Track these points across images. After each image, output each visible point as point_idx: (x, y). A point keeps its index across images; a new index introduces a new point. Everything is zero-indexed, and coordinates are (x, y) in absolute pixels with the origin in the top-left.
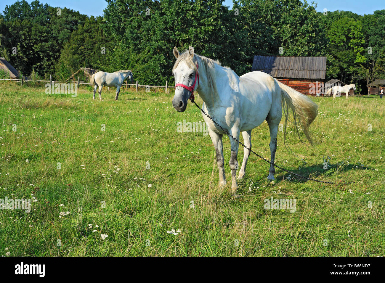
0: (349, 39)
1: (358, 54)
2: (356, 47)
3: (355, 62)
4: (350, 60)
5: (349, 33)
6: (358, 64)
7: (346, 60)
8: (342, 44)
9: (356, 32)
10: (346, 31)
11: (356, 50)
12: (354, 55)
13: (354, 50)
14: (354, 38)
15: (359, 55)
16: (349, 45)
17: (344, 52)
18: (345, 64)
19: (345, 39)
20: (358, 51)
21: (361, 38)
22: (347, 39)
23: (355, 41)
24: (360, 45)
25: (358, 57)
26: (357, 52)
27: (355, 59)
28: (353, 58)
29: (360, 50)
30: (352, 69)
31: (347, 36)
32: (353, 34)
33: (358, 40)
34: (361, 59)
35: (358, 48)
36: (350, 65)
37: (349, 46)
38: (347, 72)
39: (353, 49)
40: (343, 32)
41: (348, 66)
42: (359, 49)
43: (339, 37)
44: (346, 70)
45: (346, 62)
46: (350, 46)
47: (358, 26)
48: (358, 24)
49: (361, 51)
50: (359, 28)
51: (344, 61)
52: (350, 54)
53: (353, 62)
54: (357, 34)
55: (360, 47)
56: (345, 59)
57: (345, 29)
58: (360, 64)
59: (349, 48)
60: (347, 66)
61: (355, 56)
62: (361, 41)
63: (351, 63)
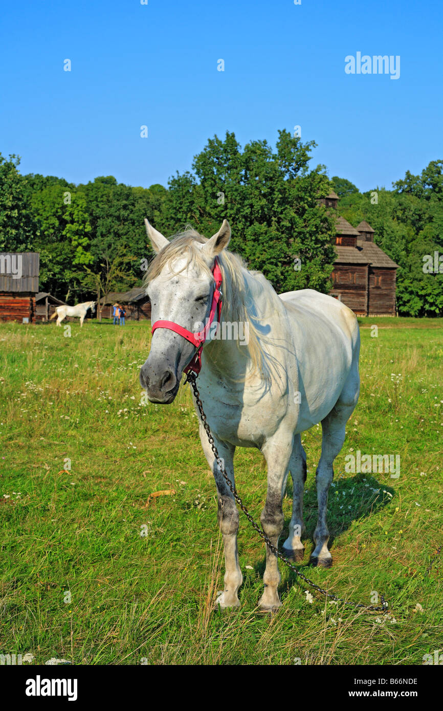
0: (63, 223)
1: (80, 249)
2: (77, 237)
3: (74, 263)
4: (65, 259)
5: (63, 213)
6: (80, 267)
7: (58, 259)
8: (52, 231)
9: (76, 212)
10: (59, 210)
11: (76, 243)
12: (71, 251)
13: (73, 242)
14: (72, 222)
15: (81, 251)
16: (64, 233)
17: (55, 245)
18: (56, 266)
19: (57, 223)
20: (79, 244)
21: (84, 222)
22: (60, 224)
23: (75, 227)
24: (82, 235)
25: (79, 254)
26: (77, 247)
27: (74, 257)
28: (70, 256)
29: (82, 243)
30: (68, 275)
31: (60, 218)
32: (71, 215)
33: (80, 225)
34: (84, 258)
35: (79, 238)
36: (65, 268)
37: (62, 236)
38: (59, 279)
39: (70, 241)
40: (53, 211)
41: (63, 270)
42: (80, 241)
43: (47, 219)
44: (57, 276)
45: (58, 263)
46: (66, 235)
47: (80, 202)
48: (79, 198)
49: (83, 245)
50: (80, 206)
51: (54, 261)
52: (64, 249)
53: (70, 263)
54: (78, 215)
55: (82, 237)
56: (57, 256)
57: (57, 206)
58: (84, 266)
59: (63, 238)
60: (61, 269)
61: (73, 252)
62: (84, 226)
63: (67, 264)
